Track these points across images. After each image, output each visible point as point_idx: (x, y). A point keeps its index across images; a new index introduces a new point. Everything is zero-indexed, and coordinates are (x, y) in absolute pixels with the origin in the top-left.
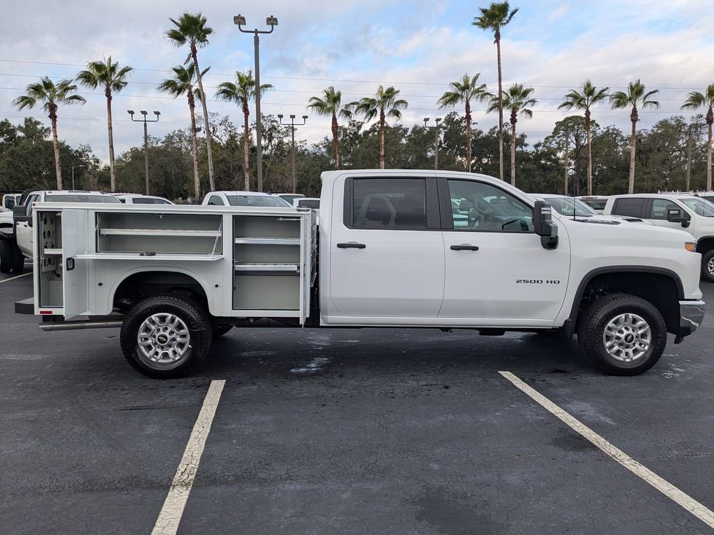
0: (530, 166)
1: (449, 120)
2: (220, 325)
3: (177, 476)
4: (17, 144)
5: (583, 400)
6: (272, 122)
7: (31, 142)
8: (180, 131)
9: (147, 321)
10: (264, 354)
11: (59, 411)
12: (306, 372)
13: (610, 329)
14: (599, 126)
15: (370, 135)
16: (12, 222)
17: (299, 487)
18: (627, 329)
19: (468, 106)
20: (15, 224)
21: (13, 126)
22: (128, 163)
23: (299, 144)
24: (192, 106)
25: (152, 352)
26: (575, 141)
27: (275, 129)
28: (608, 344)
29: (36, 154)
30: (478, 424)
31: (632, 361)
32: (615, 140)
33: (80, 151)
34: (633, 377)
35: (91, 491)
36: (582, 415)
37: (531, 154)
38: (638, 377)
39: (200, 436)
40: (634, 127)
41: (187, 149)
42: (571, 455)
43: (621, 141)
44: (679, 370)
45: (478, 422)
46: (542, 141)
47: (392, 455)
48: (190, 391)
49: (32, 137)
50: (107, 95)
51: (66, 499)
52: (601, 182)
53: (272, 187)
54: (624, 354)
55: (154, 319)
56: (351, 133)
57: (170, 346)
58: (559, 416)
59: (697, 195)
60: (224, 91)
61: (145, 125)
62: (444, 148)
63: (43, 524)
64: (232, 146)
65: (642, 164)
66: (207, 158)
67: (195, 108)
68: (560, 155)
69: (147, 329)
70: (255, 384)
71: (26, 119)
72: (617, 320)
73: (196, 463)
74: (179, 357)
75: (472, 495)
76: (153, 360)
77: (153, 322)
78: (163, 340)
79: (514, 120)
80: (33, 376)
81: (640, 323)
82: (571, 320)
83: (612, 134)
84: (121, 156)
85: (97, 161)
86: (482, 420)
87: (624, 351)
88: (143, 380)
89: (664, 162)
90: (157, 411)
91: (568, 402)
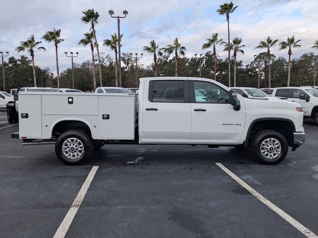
0: (244, 75)
1: (207, 55)
2: (97, 143)
3: (74, 203)
4: (17, 67)
5: (249, 175)
6: (128, 56)
7: (23, 66)
8: (88, 61)
9: (66, 141)
10: (116, 155)
11: (29, 178)
12: (133, 163)
13: (263, 145)
14: (275, 57)
15: (172, 62)
16: (14, 101)
17: (123, 207)
18: (270, 145)
19: (214, 49)
20: (15, 102)
21: (16, 59)
22: (66, 75)
23: (140, 66)
24: (93, 50)
25: (68, 154)
26: (264, 64)
27: (130, 60)
28: (262, 151)
29: (26, 71)
30: (202, 184)
31: (273, 159)
32: (283, 63)
33: (45, 70)
34: (274, 165)
35: (39, 208)
36: (247, 181)
37: (244, 70)
38: (275, 165)
39: (85, 188)
40: (290, 57)
41: (91, 69)
42: (239, 196)
43: (286, 63)
44: (295, 162)
45: (202, 183)
46: (250, 64)
47: (163, 195)
48: (84, 171)
49: (24, 64)
50: (55, 46)
51: (28, 211)
52: (277, 82)
53: (129, 85)
54: (270, 156)
55: (69, 140)
56: (163, 61)
57: (76, 152)
58: (237, 181)
59: (313, 88)
60: (106, 43)
61: (72, 58)
62: (205, 67)
63: (18, 220)
64: (111, 67)
65: (295, 74)
66: (99, 73)
67: (94, 51)
68: (257, 70)
69: (66, 145)
70: (110, 168)
71: (21, 56)
72: (267, 141)
73: (82, 198)
74: (79, 156)
75: (194, 211)
76: (69, 157)
77: (68, 142)
78: (72, 149)
79: (235, 55)
80: (19, 164)
81: (276, 142)
82: (246, 141)
83: (282, 60)
84: (63, 72)
85: (52, 74)
86: (204, 182)
87: (269, 154)
88: (64, 166)
89: (305, 73)
90: (69, 178)
91: (243, 175)
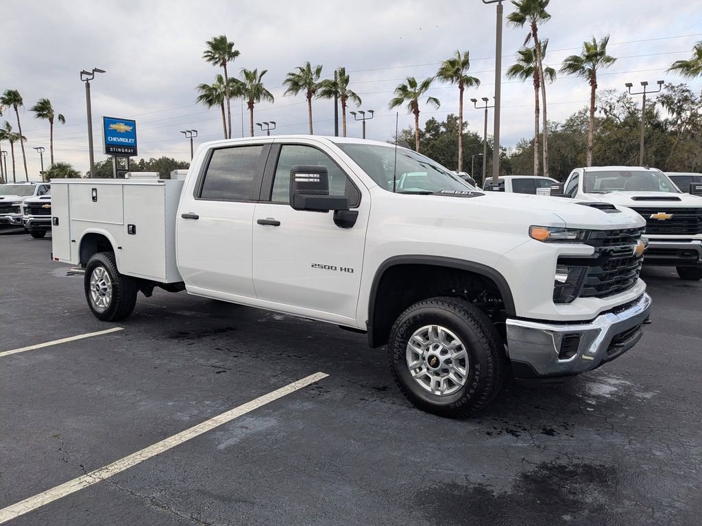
4: (439, 139)
6: (683, 91)
21: (438, 123)
71: (448, 116)
72: (426, 332)
74: (107, 305)
78: (97, 289)
87: (432, 379)
